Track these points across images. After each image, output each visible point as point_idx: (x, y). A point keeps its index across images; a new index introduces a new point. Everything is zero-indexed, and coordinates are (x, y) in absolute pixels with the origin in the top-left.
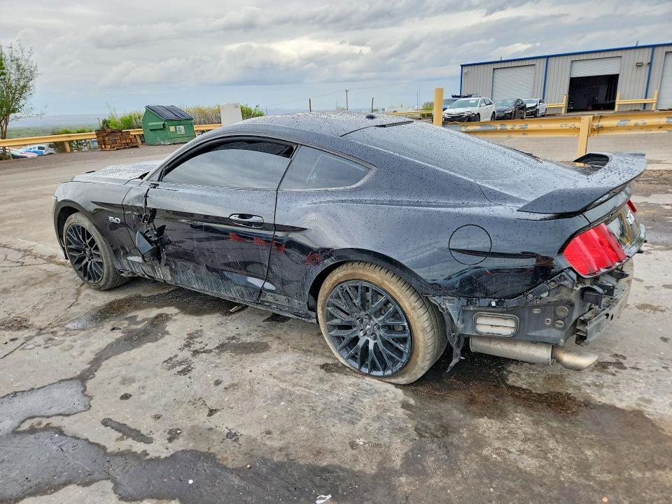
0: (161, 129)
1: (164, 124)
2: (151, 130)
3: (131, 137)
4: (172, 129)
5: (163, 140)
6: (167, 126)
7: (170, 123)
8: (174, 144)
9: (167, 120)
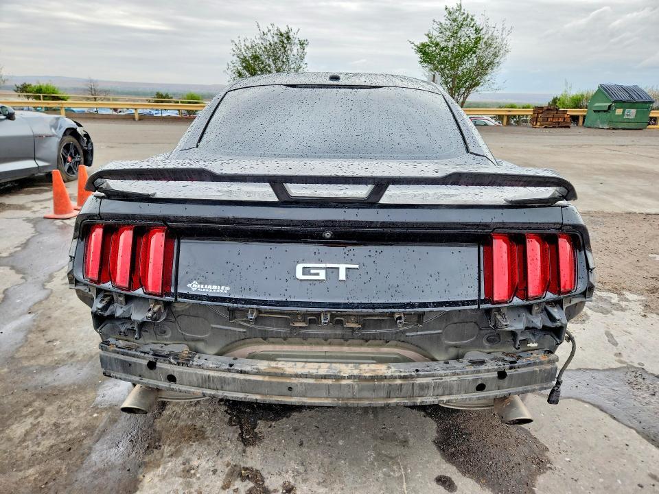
0: (605, 111)
1: (610, 107)
2: (595, 111)
3: (566, 116)
4: (619, 112)
5: (603, 122)
6: (613, 108)
7: (619, 105)
8: (614, 129)
9: (614, 102)
